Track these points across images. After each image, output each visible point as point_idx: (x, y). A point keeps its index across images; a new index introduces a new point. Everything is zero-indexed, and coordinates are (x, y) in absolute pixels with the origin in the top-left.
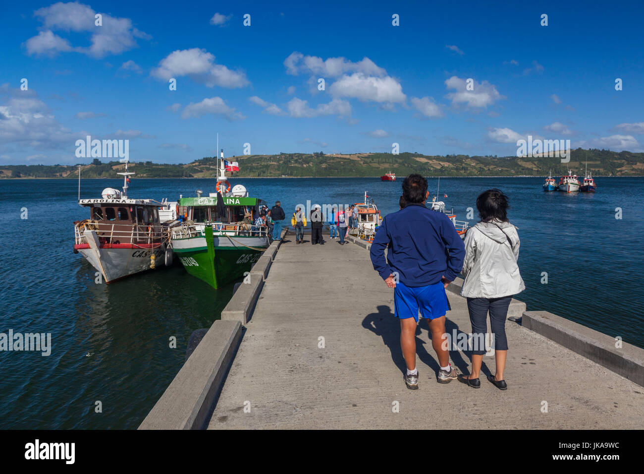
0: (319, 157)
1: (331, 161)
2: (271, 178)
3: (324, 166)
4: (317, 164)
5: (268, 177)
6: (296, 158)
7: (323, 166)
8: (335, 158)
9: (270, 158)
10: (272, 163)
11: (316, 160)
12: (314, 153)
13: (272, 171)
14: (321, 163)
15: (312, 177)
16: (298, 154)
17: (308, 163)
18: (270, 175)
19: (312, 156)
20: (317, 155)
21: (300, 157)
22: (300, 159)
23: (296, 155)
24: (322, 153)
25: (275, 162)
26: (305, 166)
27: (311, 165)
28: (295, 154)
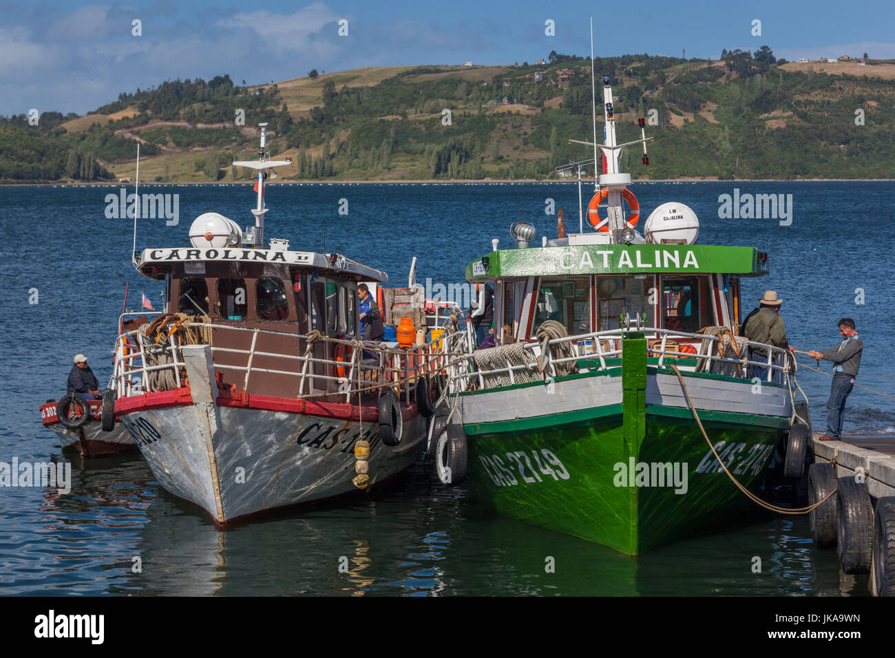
0: (753, 73)
1: (816, 96)
2: (502, 182)
3: (776, 120)
4: (738, 112)
5: (487, 180)
6: (635, 82)
7: (773, 124)
8: (833, 78)
9: (498, 80)
10: (506, 107)
11: (735, 89)
12: (727, 56)
13: (505, 151)
14: (764, 103)
15: (715, 180)
16: (639, 58)
17: (695, 108)
18: (494, 168)
19: (714, 73)
20: (737, 61)
21: (652, 76)
22: (652, 87)
23: (630, 68)
24: (765, 57)
25: (521, 101)
26: (677, 121)
27: (711, 119)
28: (627, 60)
